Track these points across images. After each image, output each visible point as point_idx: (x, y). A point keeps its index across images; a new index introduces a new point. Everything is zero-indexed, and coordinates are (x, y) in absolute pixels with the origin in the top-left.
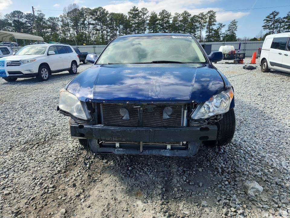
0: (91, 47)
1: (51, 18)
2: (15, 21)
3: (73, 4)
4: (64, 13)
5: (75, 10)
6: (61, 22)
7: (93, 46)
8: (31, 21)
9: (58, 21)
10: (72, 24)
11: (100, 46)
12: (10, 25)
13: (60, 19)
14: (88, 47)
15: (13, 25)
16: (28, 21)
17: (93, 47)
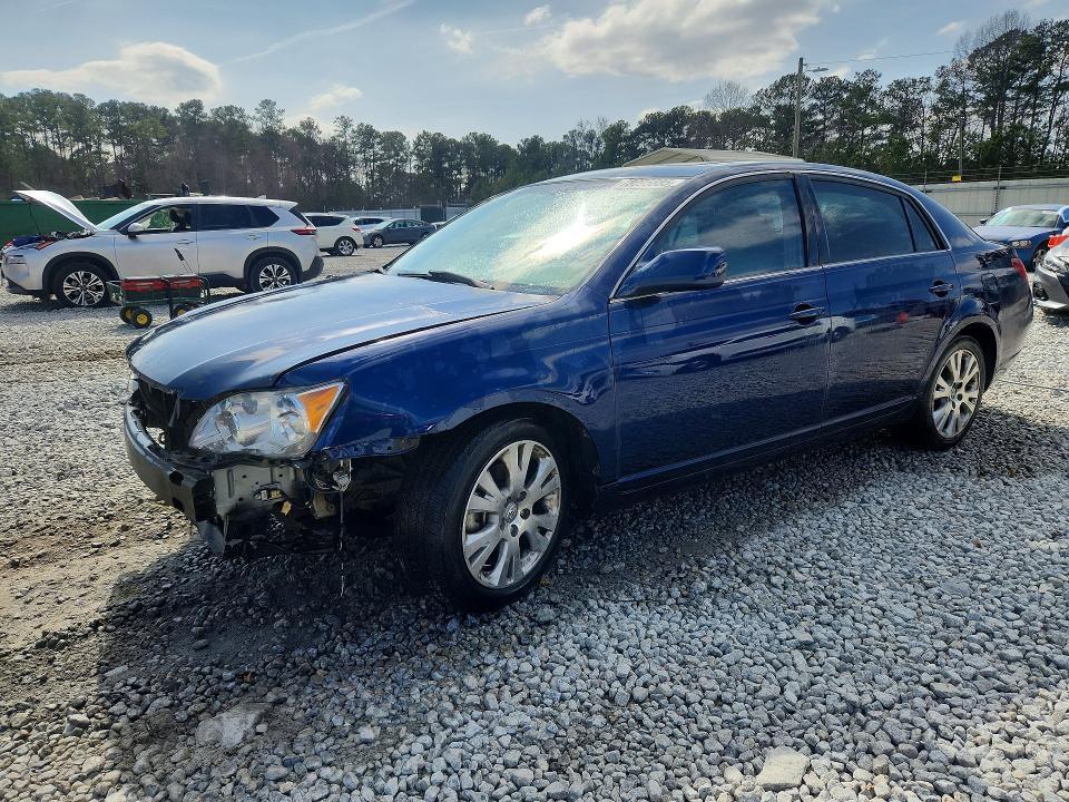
0: (986, 189)
1: (898, 83)
2: (778, 108)
3: (1002, 14)
4: (957, 58)
5: (1009, 37)
6: (937, 91)
7: (994, 183)
8: (828, 104)
9: (924, 90)
10: (981, 96)
11: (1026, 182)
12: (763, 122)
13: (935, 82)
14: (971, 189)
15: (772, 122)
16: (819, 103)
17: (995, 188)
